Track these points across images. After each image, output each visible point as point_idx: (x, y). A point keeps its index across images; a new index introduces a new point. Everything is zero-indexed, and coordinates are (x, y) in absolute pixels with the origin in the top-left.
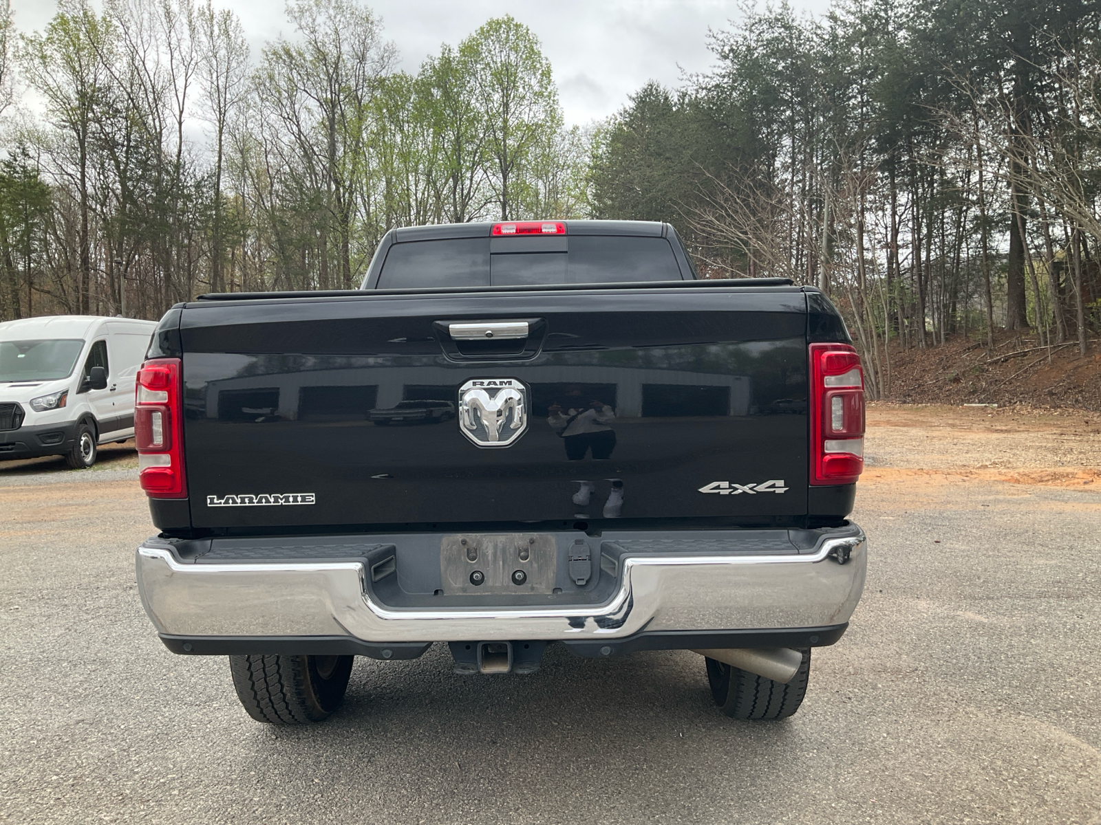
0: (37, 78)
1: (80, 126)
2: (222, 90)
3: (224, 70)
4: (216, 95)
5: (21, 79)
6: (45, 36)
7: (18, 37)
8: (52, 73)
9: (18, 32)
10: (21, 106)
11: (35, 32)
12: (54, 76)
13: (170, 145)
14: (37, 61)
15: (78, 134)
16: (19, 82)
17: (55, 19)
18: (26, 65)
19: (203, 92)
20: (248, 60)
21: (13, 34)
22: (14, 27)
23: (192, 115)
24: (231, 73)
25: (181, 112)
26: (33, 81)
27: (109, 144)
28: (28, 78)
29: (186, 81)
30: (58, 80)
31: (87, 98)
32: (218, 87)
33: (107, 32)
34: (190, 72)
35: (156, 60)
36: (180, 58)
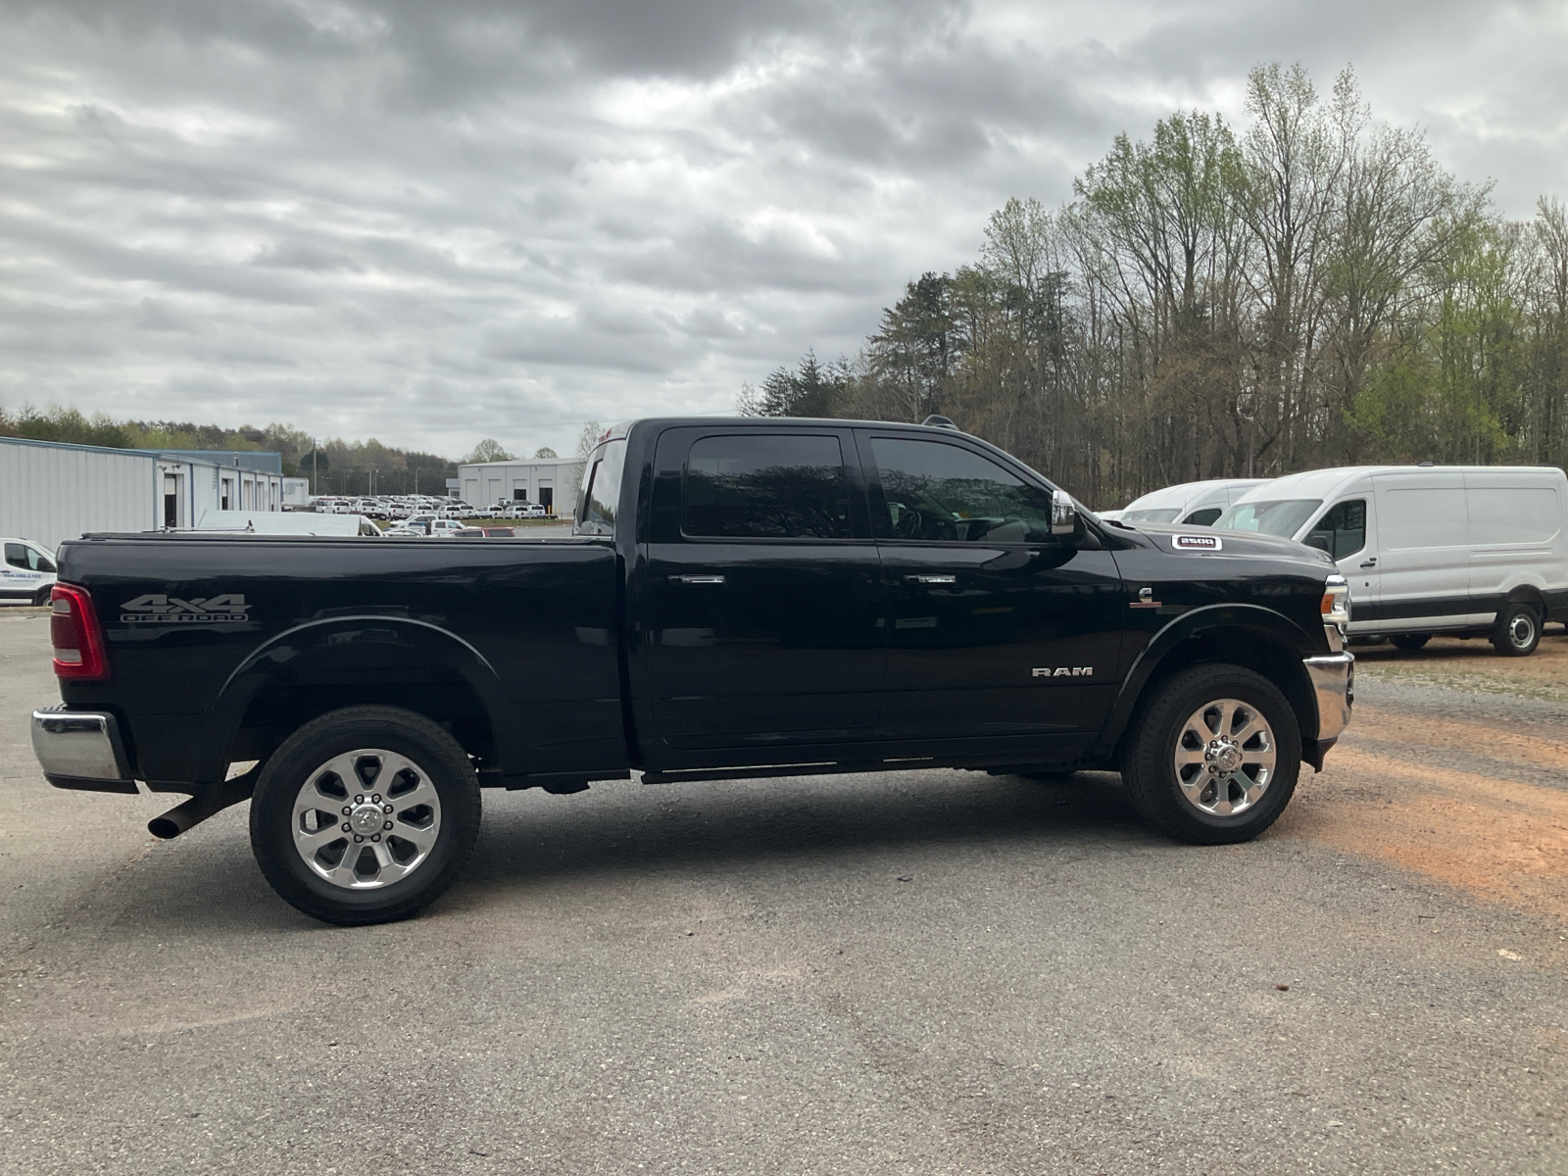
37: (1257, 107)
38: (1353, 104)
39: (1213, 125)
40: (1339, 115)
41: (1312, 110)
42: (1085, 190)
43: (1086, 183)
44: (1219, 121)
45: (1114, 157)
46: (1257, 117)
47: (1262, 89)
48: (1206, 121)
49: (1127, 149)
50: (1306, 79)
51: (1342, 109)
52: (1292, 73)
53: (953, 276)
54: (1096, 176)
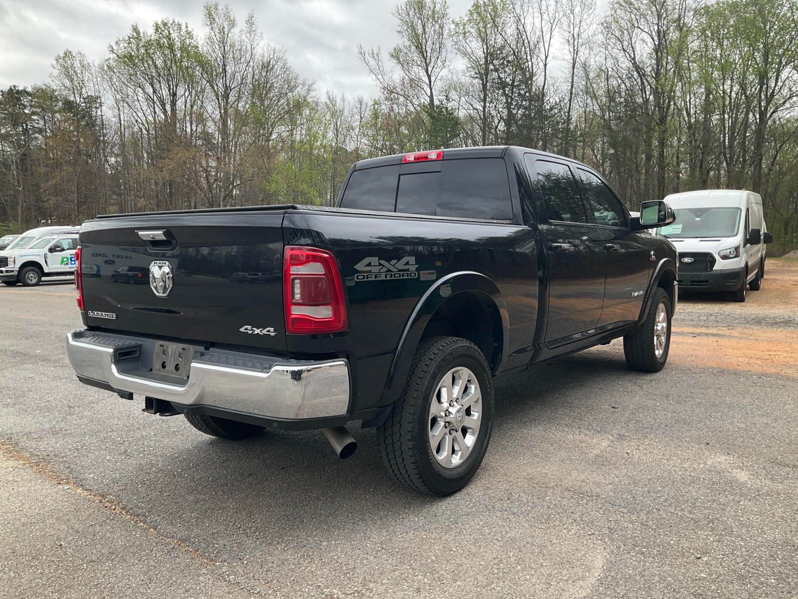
0: (461, 48)
1: (483, 75)
2: (576, 36)
3: (578, 22)
4: (572, 41)
5: (452, 50)
6: (466, 19)
7: (451, 22)
8: (469, 43)
9: (451, 19)
10: (451, 68)
11: (460, 17)
12: (470, 45)
13: (538, 80)
14: (461, 37)
15: (483, 82)
16: (451, 52)
17: (472, 7)
18: (455, 40)
19: (563, 41)
20: (594, 12)
21: (448, 21)
22: (448, 16)
23: (554, 58)
24: (583, 23)
25: (546, 57)
26: (459, 50)
27: (503, 85)
28: (456, 48)
29: (551, 34)
30: (473, 47)
31: (490, 56)
32: (573, 35)
33: (503, 9)
34: (554, 27)
35: (532, 22)
36: (548, 19)
37: (209, 23)
38: (255, 31)
39: (184, 28)
40: (248, 35)
41: (236, 30)
42: (115, 51)
43: (115, 48)
44: (187, 27)
45: (131, 36)
46: (208, 29)
47: (210, 15)
48: (179, 25)
49: (138, 33)
50: (232, 14)
51: (250, 32)
52: (225, 9)
53: (29, 90)
54: (122, 45)
